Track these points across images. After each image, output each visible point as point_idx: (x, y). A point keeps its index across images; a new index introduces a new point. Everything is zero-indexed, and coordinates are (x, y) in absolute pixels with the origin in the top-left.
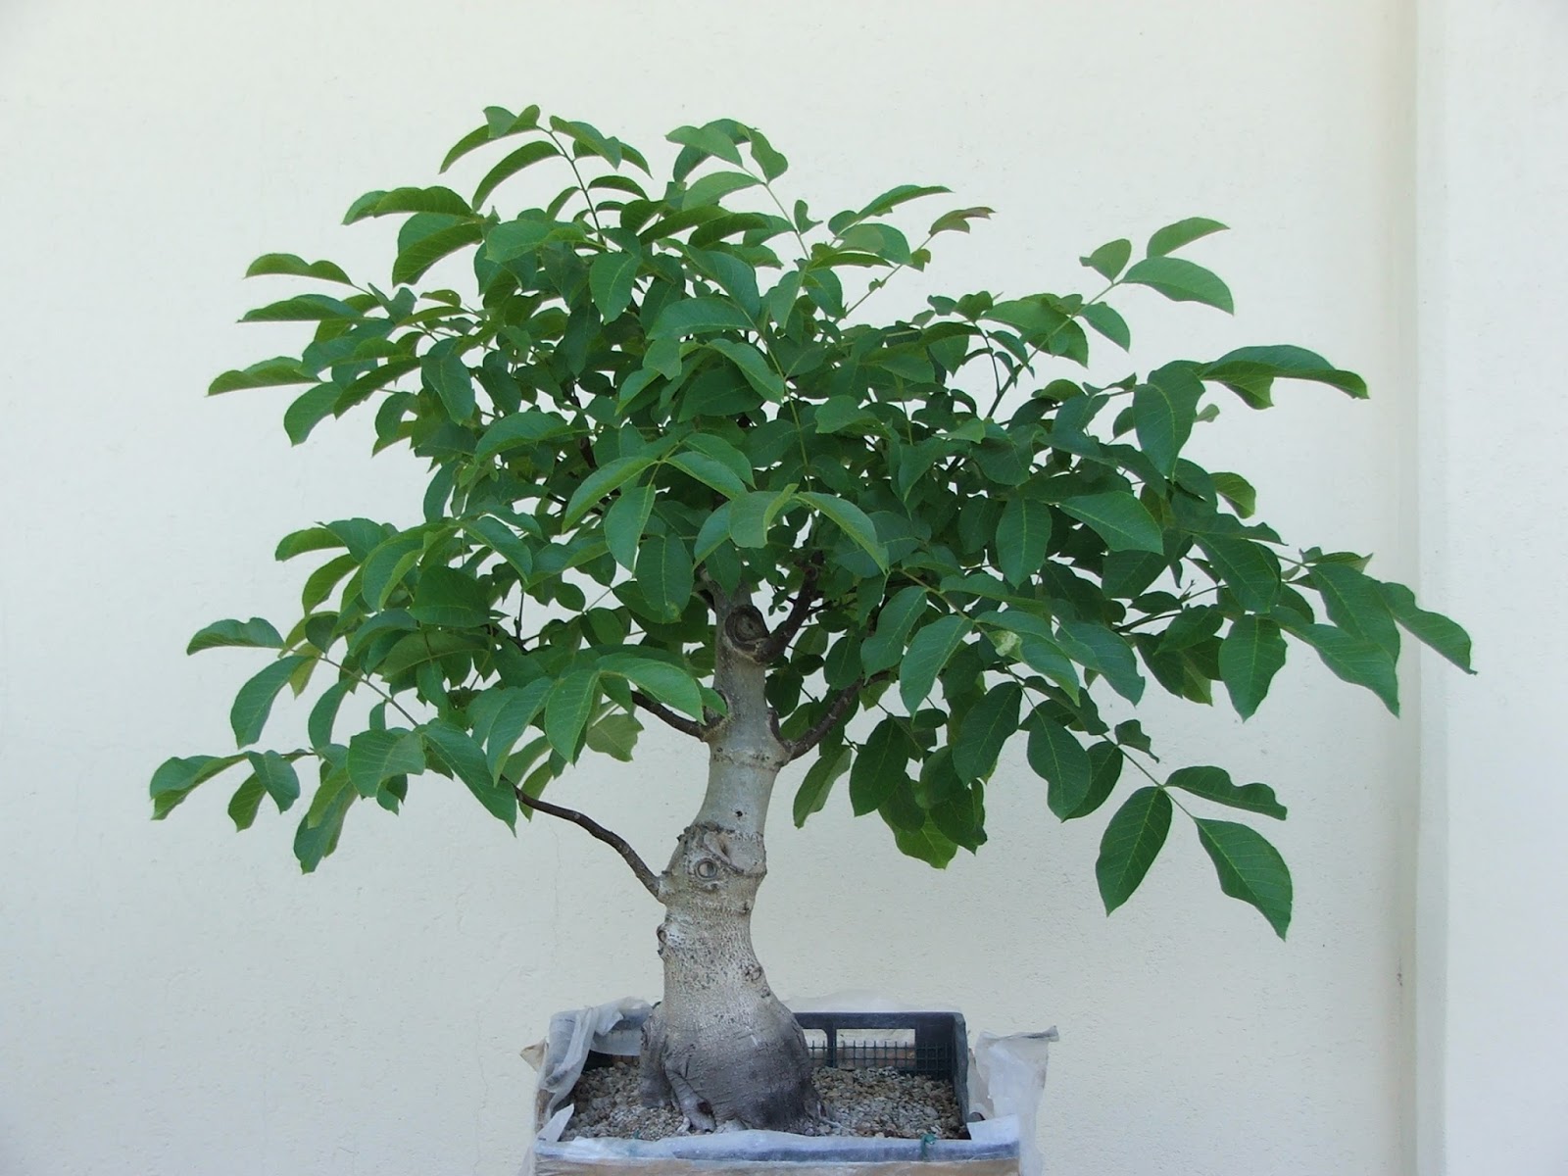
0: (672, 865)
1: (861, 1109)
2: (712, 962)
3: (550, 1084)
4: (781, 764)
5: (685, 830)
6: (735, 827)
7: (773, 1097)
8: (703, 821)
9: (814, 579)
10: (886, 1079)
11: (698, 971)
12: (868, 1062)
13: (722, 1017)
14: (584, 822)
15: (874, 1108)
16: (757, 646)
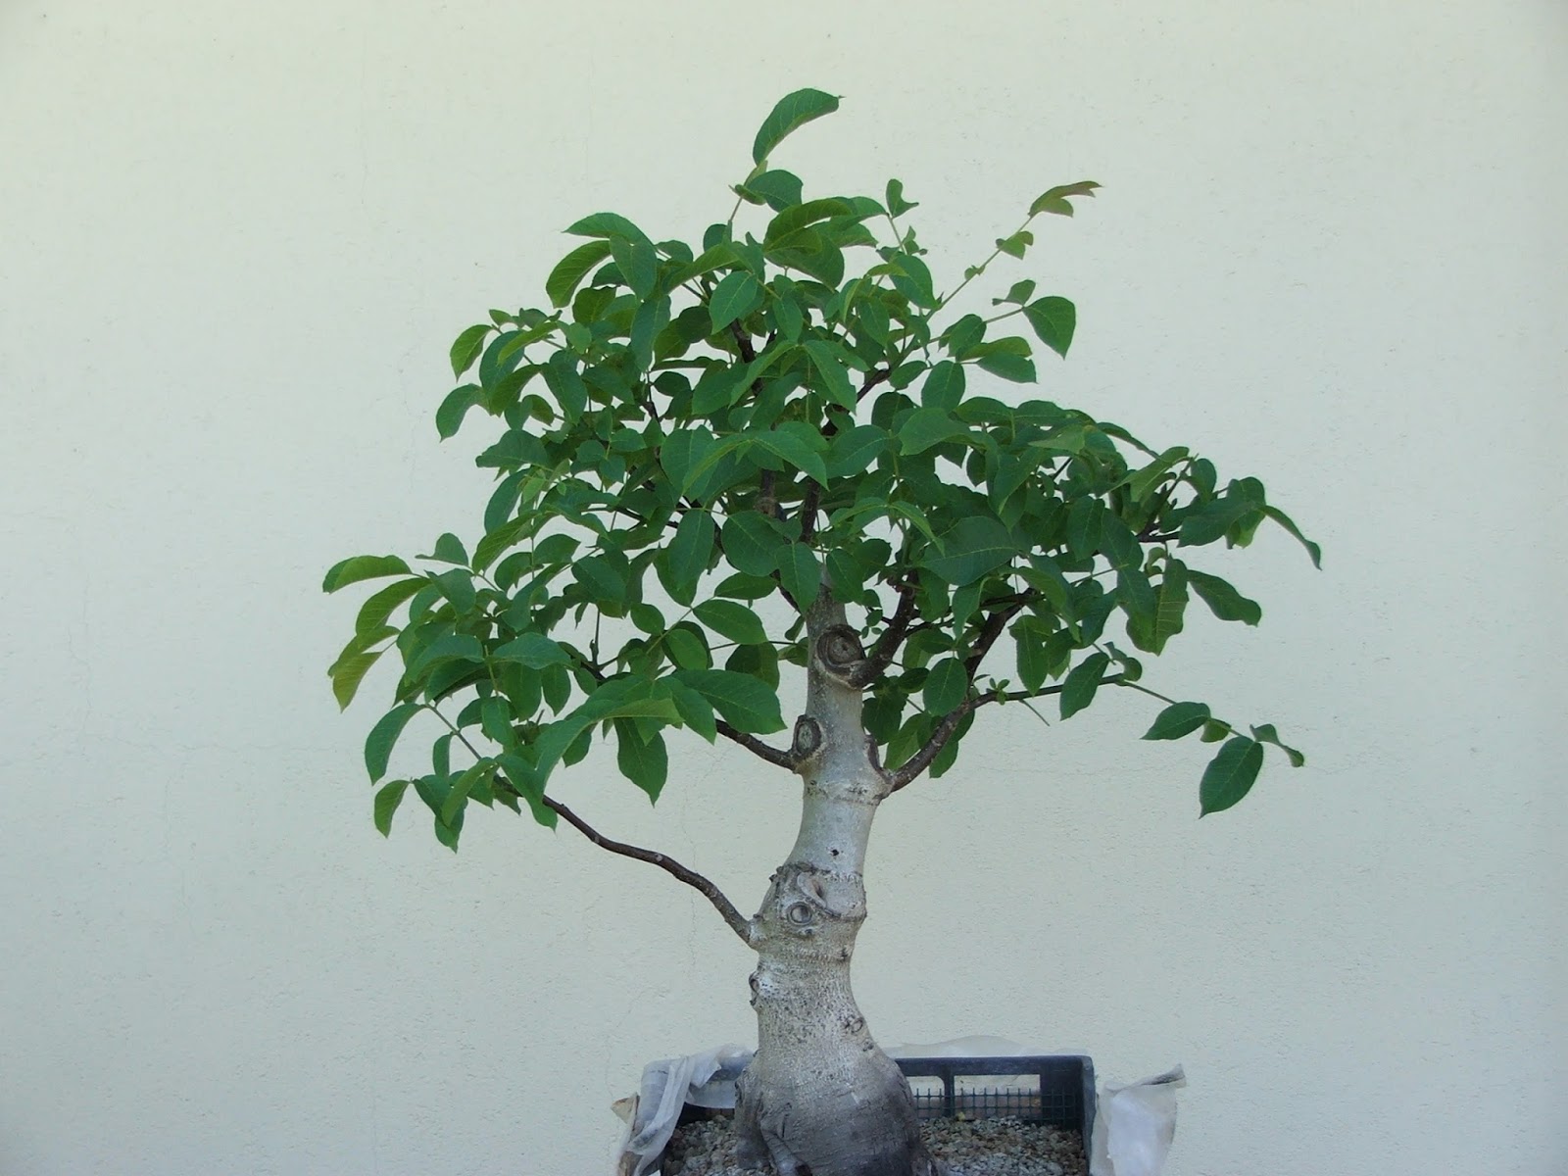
0: (765, 908)
1: (979, 1168)
2: (809, 1013)
3: (638, 1145)
4: (881, 797)
5: (778, 870)
6: (831, 868)
7: (876, 1159)
8: (796, 861)
9: (911, 597)
10: (1008, 1131)
11: (794, 1024)
12: (989, 1111)
13: (820, 1073)
14: (668, 864)
15: (992, 1166)
16: (852, 670)
